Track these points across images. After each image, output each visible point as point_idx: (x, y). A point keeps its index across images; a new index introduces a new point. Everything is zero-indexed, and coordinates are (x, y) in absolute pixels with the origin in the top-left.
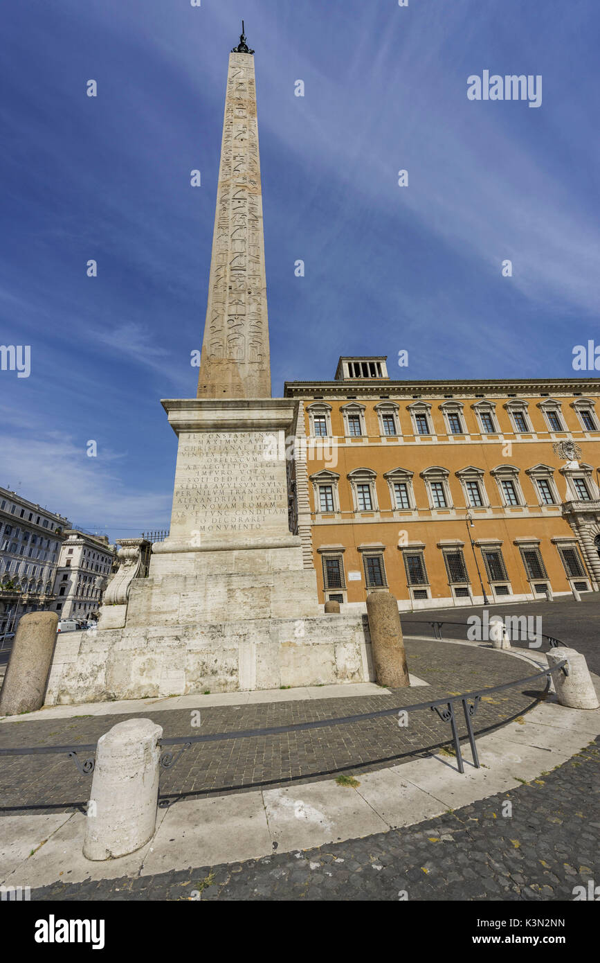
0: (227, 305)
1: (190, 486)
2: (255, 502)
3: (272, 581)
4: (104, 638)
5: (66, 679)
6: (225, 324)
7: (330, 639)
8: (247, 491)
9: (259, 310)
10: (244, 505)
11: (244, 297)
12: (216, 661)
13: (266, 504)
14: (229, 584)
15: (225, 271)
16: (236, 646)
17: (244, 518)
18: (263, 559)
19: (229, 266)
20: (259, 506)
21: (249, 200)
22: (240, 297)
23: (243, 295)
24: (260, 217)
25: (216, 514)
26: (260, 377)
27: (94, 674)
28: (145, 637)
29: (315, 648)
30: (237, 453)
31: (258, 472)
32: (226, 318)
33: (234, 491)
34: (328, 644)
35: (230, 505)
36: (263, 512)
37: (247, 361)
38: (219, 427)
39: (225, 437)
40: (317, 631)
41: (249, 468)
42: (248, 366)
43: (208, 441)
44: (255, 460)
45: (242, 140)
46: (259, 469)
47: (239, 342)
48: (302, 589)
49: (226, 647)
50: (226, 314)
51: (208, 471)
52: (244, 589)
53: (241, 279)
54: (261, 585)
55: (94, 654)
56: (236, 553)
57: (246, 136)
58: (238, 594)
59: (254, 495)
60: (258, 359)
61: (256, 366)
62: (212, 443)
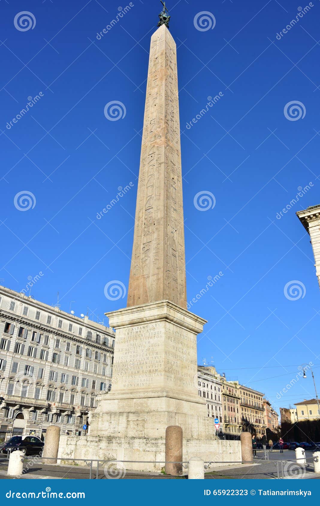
0: (143, 236)
1: (120, 362)
2: (148, 369)
3: (146, 417)
4: (74, 439)
5: (63, 454)
6: (142, 251)
7: (154, 449)
8: (144, 362)
9: (158, 235)
10: (143, 371)
11: (151, 228)
12: (109, 454)
13: (153, 371)
14: (128, 417)
15: (143, 213)
16: (117, 448)
17: (143, 379)
18: (147, 404)
19: (144, 209)
20: (150, 371)
21: (157, 152)
22: (149, 229)
23: (150, 227)
24: (162, 163)
25: (130, 377)
26: (157, 284)
27: (71, 453)
28: (86, 440)
29: (147, 453)
30: (141, 339)
31: (150, 350)
32: (142, 246)
33: (139, 363)
34: (153, 452)
35: (136, 372)
36: (151, 375)
37: (151, 275)
38: (132, 324)
39: (136, 328)
40: (149, 445)
41: (146, 348)
42: (151, 278)
43: (128, 333)
44: (149, 342)
45: (155, 105)
46: (151, 348)
47: (147, 262)
48: (160, 422)
49: (113, 448)
50: (142, 244)
51: (127, 352)
52: (133, 421)
53: (150, 216)
54: (142, 419)
55: (71, 445)
56: (135, 400)
57: (157, 101)
58: (131, 423)
59: (148, 365)
60: (156, 271)
61: (155, 278)
62: (130, 334)
